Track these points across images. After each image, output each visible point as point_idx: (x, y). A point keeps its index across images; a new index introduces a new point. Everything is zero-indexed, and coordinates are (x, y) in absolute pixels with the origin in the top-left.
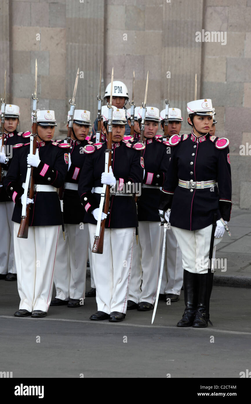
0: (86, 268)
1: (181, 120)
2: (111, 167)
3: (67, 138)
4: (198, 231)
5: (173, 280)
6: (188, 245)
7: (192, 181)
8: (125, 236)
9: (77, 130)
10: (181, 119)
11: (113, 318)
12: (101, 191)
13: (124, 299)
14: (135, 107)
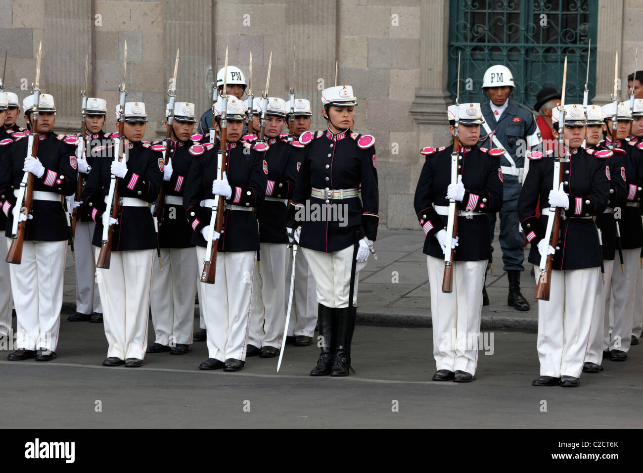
0: (194, 306)
1: (310, 114)
2: (224, 172)
3: (166, 139)
4: (335, 254)
5: (304, 319)
6: (324, 272)
7: (328, 189)
8: (243, 262)
9: (177, 128)
10: (311, 112)
11: (229, 367)
12: (212, 204)
13: (243, 343)
14: (253, 98)
